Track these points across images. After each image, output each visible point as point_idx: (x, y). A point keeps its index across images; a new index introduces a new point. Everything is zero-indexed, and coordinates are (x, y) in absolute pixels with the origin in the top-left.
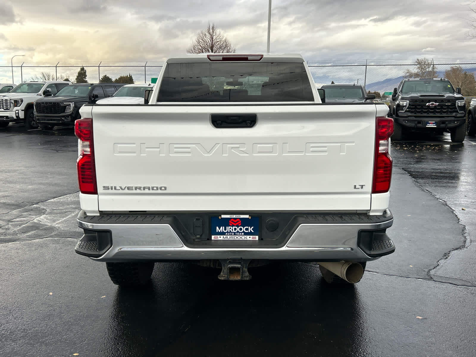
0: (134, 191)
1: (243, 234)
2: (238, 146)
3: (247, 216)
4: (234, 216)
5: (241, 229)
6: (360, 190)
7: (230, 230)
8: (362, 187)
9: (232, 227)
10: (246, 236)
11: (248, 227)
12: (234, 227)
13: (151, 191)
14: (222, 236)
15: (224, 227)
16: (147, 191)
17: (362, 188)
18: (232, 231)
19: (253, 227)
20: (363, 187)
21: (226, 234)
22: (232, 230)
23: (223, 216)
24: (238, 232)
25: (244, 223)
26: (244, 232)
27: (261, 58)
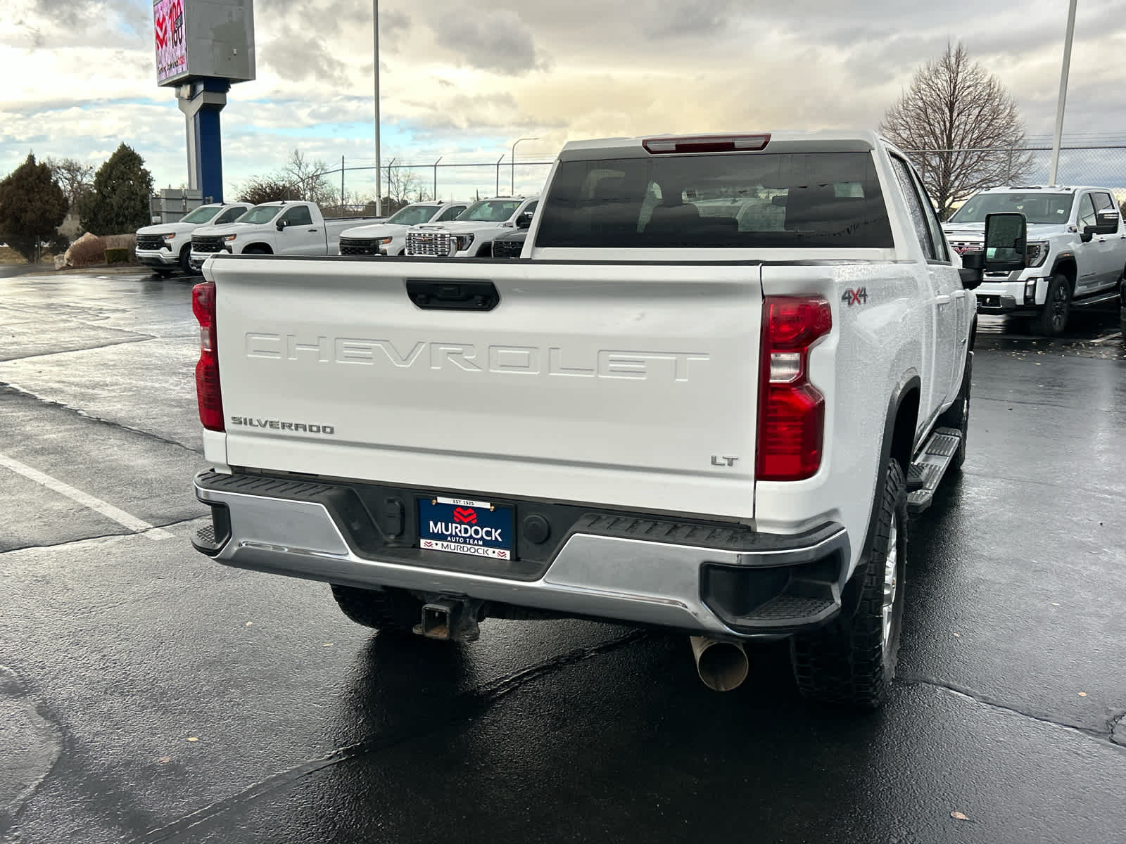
0: (281, 432)
1: (481, 543)
2: (459, 349)
3: (487, 505)
4: (462, 502)
5: (477, 532)
6: (727, 469)
7: (456, 532)
8: (731, 462)
9: (458, 525)
10: (486, 549)
11: (490, 529)
12: (463, 526)
13: (308, 434)
14: (440, 543)
15: (443, 524)
16: (301, 433)
17: (730, 464)
18: (459, 534)
19: (499, 531)
20: (734, 461)
21: (449, 539)
22: (460, 531)
23: (441, 500)
24: (471, 537)
25: (481, 518)
26: (482, 538)
27: (765, 144)
